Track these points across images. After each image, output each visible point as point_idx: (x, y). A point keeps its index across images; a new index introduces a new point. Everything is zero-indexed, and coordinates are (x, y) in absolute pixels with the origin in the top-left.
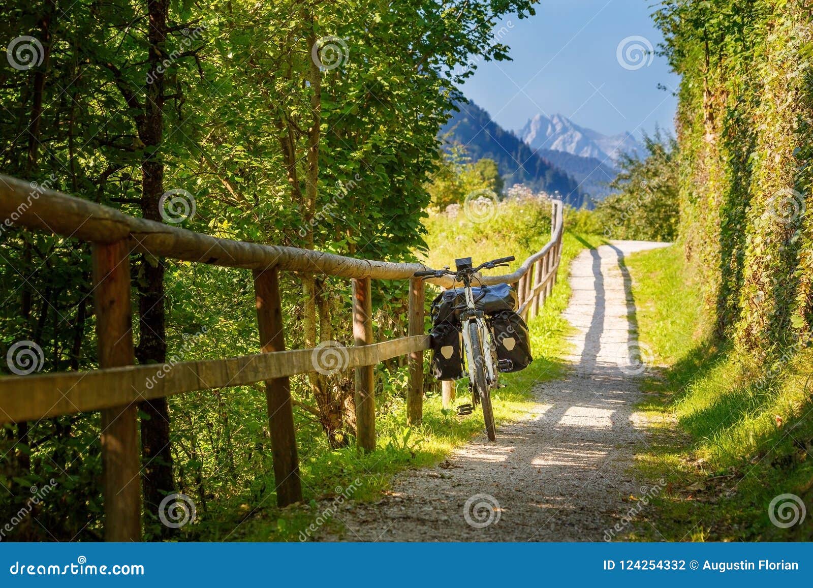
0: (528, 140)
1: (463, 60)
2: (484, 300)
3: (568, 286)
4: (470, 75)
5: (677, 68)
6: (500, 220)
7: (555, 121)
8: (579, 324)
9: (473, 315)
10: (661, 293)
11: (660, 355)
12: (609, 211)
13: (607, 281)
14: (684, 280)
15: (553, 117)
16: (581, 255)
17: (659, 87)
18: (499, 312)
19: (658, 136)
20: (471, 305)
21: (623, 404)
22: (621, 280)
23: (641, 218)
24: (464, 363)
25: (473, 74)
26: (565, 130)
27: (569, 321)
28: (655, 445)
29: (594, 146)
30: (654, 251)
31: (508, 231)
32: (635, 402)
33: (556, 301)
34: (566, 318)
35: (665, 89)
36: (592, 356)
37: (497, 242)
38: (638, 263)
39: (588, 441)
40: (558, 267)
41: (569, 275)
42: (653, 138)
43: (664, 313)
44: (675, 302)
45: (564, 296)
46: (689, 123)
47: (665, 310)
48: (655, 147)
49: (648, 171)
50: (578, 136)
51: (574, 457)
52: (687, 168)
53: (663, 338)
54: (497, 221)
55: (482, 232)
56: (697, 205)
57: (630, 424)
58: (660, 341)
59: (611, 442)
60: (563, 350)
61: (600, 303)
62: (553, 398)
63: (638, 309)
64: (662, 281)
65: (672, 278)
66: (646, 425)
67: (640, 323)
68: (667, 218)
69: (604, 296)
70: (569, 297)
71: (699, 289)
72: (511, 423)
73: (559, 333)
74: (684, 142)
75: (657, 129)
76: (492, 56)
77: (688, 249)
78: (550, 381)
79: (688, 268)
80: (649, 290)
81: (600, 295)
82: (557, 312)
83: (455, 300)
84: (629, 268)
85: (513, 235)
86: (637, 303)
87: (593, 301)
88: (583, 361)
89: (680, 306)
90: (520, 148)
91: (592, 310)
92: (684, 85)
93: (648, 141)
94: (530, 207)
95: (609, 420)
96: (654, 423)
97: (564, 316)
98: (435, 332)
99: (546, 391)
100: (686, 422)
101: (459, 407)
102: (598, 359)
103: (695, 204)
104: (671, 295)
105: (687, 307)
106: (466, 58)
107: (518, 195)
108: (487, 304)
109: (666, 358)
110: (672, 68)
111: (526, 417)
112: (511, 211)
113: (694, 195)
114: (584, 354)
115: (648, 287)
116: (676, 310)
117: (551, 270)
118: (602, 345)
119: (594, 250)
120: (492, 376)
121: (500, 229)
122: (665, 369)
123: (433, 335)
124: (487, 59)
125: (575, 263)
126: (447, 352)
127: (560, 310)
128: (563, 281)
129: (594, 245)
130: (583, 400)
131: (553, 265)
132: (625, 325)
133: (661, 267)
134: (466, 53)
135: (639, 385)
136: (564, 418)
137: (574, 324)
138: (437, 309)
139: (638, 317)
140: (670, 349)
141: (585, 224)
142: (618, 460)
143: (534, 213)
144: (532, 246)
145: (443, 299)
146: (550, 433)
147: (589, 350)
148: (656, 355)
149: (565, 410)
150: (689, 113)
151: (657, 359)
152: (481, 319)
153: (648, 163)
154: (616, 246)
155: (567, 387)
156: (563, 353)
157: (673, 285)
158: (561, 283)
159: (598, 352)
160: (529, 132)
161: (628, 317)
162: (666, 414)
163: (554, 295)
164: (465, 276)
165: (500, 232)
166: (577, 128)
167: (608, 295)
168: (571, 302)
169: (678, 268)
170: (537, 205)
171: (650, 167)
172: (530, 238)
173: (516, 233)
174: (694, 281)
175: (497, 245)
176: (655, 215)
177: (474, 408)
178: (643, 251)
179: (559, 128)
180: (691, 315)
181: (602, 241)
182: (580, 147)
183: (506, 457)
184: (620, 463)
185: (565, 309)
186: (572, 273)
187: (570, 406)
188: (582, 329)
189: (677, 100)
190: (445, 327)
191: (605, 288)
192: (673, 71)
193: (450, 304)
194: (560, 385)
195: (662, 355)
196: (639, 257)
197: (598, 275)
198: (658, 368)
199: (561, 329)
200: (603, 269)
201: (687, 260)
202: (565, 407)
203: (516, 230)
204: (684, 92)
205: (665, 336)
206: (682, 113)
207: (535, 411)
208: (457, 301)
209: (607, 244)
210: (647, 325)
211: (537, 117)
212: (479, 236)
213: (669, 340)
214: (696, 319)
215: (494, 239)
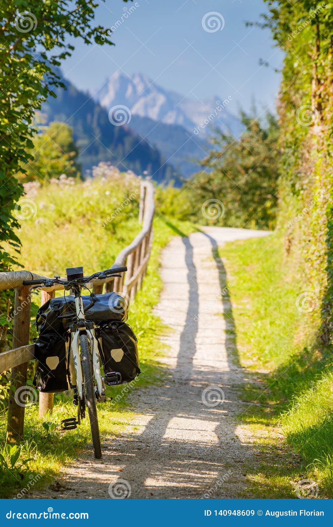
0: (105, 102)
1: (60, 40)
2: (92, 310)
3: (159, 279)
4: (67, 56)
5: (282, 43)
6: (84, 203)
7: (136, 81)
8: (172, 321)
9: (83, 326)
10: (259, 289)
11: (259, 359)
12: (199, 191)
13: (200, 273)
14: (282, 276)
15: (134, 76)
16: (172, 243)
17: (261, 62)
18: (108, 322)
19: (254, 109)
20: (81, 316)
21: (225, 415)
22: (215, 273)
23: (234, 201)
24: (69, 375)
25: (70, 55)
26: (147, 91)
27: (161, 318)
28: (264, 464)
29: (179, 111)
30: (249, 241)
31: (94, 215)
32: (237, 413)
33: (146, 296)
34: (158, 315)
35: (267, 65)
36: (188, 358)
37: (82, 227)
38: (233, 254)
39: (196, 458)
40: (149, 258)
41: (160, 266)
42: (248, 112)
43: (262, 312)
44: (274, 300)
45: (156, 289)
46: (292, 105)
47: (263, 308)
48: (252, 123)
49: (243, 149)
50: (161, 100)
51: (185, 477)
52: (289, 157)
53: (262, 340)
54: (81, 204)
55: (64, 215)
56: (300, 197)
57: (236, 439)
58: (259, 343)
59: (219, 460)
60: (157, 351)
61: (194, 297)
62: (152, 408)
63: (234, 306)
64: (259, 275)
65: (270, 272)
66: (251, 441)
67: (237, 322)
68: (262, 201)
69: (197, 290)
70: (161, 290)
71: (300, 288)
72: (114, 437)
73: (151, 332)
74: (286, 124)
75: (253, 101)
76: (92, 39)
77: (287, 242)
78: (146, 388)
79: (287, 262)
80: (245, 285)
81: (193, 290)
82: (148, 308)
83: (62, 308)
84: (224, 260)
85: (99, 220)
86: (232, 299)
87: (186, 296)
88: (179, 365)
89: (279, 305)
90: (97, 110)
91: (185, 305)
92: (289, 62)
93: (244, 115)
94: (117, 188)
95: (214, 434)
96: (260, 439)
97: (157, 313)
98: (40, 342)
99: (143, 398)
100: (293, 439)
101: (63, 421)
102: (195, 362)
103: (298, 196)
104: (269, 292)
105: (287, 307)
106: (63, 38)
107: (104, 175)
108: (96, 313)
109: (267, 362)
110: (276, 42)
111: (128, 430)
112: (96, 193)
113: (297, 187)
114: (180, 356)
115: (244, 281)
116: (275, 309)
117: (143, 262)
118: (198, 346)
119: (185, 237)
120: (101, 390)
121: (85, 212)
122: (265, 375)
123: (38, 344)
124: (87, 42)
125: (166, 252)
126: (53, 362)
127: (151, 305)
128: (154, 273)
129: (185, 232)
130: (183, 410)
131: (145, 256)
132: (222, 324)
133: (259, 260)
134: (63, 32)
135: (239, 393)
136: (167, 431)
137: (167, 321)
138: (44, 317)
139: (235, 315)
140: (270, 353)
141: (172, 203)
142: (229, 482)
143: (121, 195)
144: (121, 233)
145: (50, 307)
146: (156, 449)
147: (185, 352)
148: (255, 359)
149: (167, 422)
150: (292, 93)
151: (256, 363)
152: (92, 330)
153: (243, 141)
154: (209, 234)
155: (164, 394)
156: (157, 355)
157: (271, 281)
158: (151, 275)
159: (193, 354)
160: (107, 92)
161: (224, 315)
162: (270, 428)
163: (145, 288)
164: (76, 286)
165: (84, 216)
166: (160, 90)
167: (202, 290)
168: (163, 297)
169: (277, 262)
170: (124, 186)
171: (245, 145)
172: (117, 223)
173: (102, 217)
174: (294, 277)
175: (82, 231)
176: (249, 197)
177: (79, 423)
178: (238, 240)
179: (140, 89)
180: (292, 316)
181: (193, 227)
182: (163, 112)
183: (116, 476)
184: (232, 485)
185: (156, 304)
186: (164, 263)
187: (171, 416)
188: (175, 327)
189: (280, 78)
190: (51, 337)
191: (199, 281)
192: (276, 45)
193: (57, 313)
194: (157, 392)
195: (262, 359)
196: (233, 247)
197: (191, 266)
198: (257, 374)
199: (153, 328)
200: (196, 260)
201: (286, 254)
202: (166, 418)
203: (103, 215)
204: (287, 69)
205: (264, 338)
206: (285, 93)
207: (136, 422)
208: (64, 311)
209: (199, 231)
210: (244, 325)
211: (116, 75)
212: (62, 219)
213: (269, 343)
214: (297, 321)
215: (77, 224)
